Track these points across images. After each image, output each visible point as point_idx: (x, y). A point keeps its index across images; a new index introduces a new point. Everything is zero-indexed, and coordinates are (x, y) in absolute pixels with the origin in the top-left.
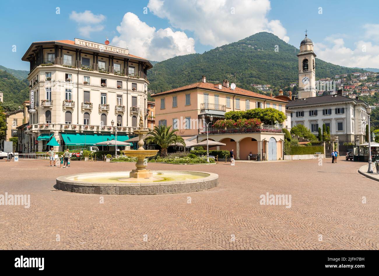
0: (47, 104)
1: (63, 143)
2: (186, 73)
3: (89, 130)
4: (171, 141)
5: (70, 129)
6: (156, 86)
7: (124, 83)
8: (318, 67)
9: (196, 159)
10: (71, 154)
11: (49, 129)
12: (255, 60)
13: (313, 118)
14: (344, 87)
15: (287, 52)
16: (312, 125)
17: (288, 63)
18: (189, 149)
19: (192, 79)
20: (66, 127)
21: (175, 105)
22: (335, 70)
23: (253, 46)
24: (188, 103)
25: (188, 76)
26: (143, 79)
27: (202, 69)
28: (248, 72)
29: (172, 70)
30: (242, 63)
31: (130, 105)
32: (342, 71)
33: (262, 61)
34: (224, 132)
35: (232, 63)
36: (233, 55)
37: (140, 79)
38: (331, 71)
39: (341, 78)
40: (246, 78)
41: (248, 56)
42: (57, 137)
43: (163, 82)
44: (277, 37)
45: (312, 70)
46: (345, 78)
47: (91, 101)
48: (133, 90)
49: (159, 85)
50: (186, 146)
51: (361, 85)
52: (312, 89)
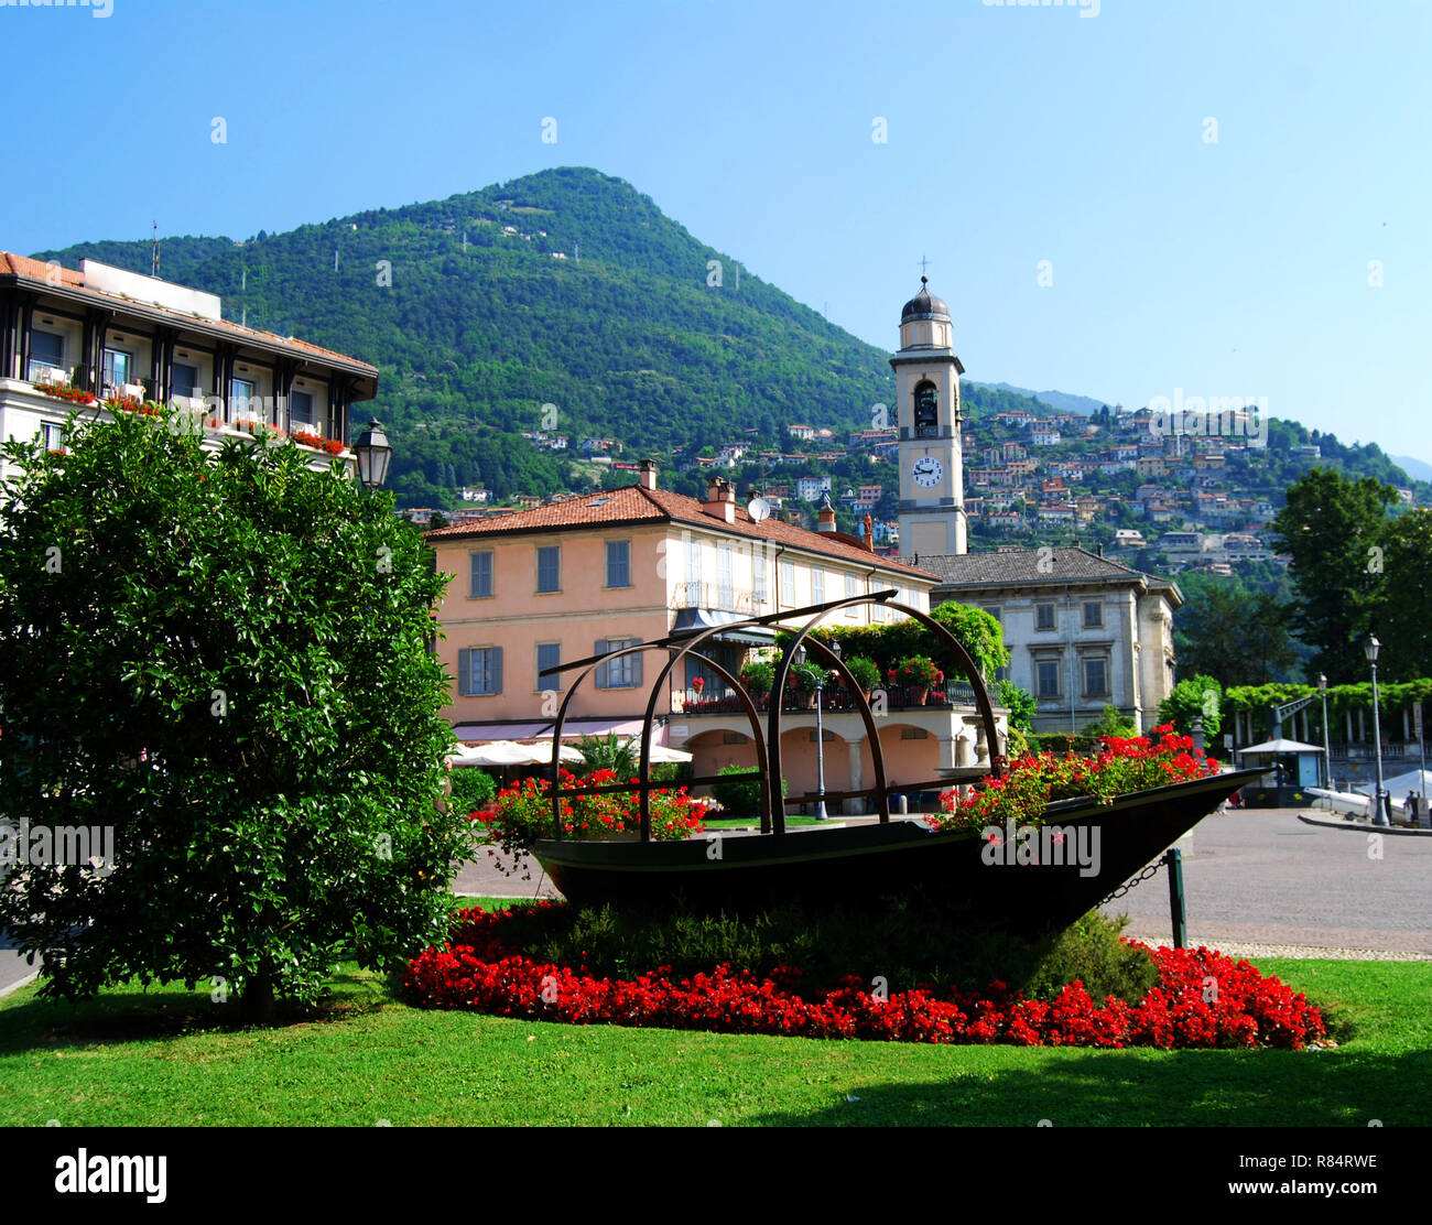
21: (548, 581)
23: (527, 234)
24: (618, 576)
51: (1038, 472)
52: (947, 506)
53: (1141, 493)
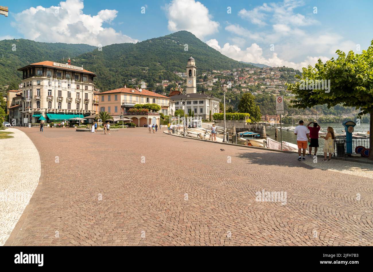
0: (38, 98)
1: (47, 118)
2: (122, 59)
3: (61, 111)
4: (107, 119)
5: (51, 111)
6: (95, 68)
7: (81, 86)
8: (223, 62)
9: (118, 126)
10: (56, 124)
11: (39, 111)
12: (178, 52)
13: (189, 105)
14: (238, 78)
15: (201, 48)
16: (188, 109)
17: (202, 57)
18: (116, 122)
19: (126, 65)
20: (49, 110)
21: (109, 100)
22: (235, 64)
23: (176, 41)
24: (116, 99)
25: (123, 62)
26: (91, 84)
27: (135, 57)
28: (171, 62)
29: (109, 55)
30: (167, 54)
31: (84, 98)
32: (240, 65)
33: (182, 54)
34: (133, 114)
35: (159, 53)
36: (161, 47)
37: (90, 84)
38: (232, 65)
39: (237, 71)
40: (170, 66)
41: (172, 49)
42: (44, 115)
43: (101, 66)
44: (194, 36)
45: (194, 76)
46: (239, 71)
47: (62, 96)
48: (86, 89)
49: (98, 68)
50: (114, 121)
51: (250, 77)
52: (193, 87)
53: (265, 80)
